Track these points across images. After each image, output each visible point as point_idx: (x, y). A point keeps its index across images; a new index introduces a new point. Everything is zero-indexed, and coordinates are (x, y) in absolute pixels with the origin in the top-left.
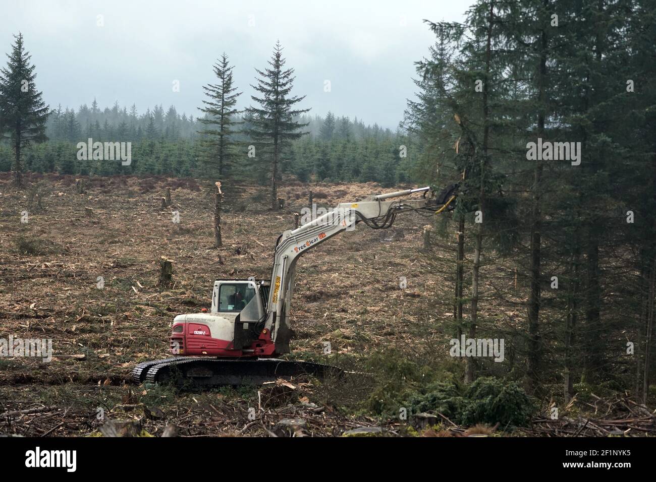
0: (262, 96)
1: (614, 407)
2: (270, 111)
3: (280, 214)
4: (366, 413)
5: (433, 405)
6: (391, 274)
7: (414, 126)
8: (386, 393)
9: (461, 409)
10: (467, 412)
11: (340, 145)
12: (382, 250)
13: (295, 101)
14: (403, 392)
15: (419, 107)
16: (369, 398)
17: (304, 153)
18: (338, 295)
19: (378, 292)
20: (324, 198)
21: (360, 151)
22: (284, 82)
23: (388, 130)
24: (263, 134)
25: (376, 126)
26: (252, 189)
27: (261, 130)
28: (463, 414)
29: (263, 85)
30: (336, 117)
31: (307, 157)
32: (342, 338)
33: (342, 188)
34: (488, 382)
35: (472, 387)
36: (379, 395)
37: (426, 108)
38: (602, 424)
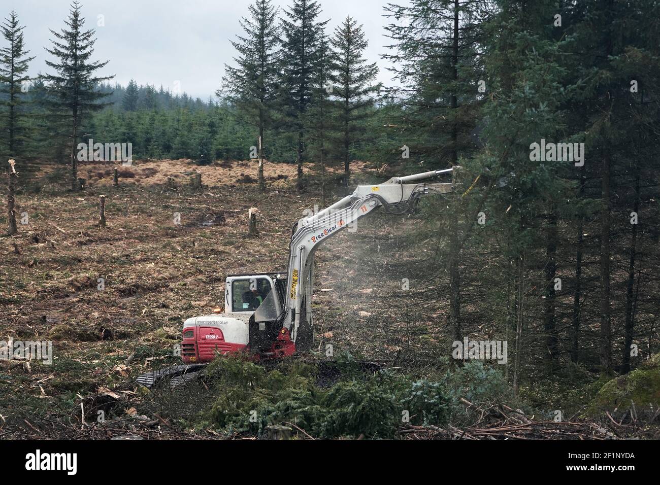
0: (58, 60)
1: (487, 414)
2: (68, 78)
3: (82, 196)
4: (208, 426)
5: (285, 415)
6: (215, 263)
7: (233, 95)
8: (231, 402)
9: (319, 419)
10: (326, 423)
11: (148, 118)
12: (201, 236)
13: (97, 67)
14: (251, 401)
15: (239, 74)
16: (211, 408)
17: (107, 127)
18: (155, 289)
19: (202, 284)
20: (130, 177)
21: (170, 123)
22: (84, 45)
23: (198, 100)
24: (60, 105)
25: (185, 95)
26: (47, 167)
27: (56, 100)
28: (321, 426)
29: (59, 48)
30: (139, 86)
31: (110, 131)
32: (166, 338)
33: (151, 165)
34: (349, 388)
35: (330, 393)
36: (222, 405)
37: (247, 75)
38: (475, 433)
